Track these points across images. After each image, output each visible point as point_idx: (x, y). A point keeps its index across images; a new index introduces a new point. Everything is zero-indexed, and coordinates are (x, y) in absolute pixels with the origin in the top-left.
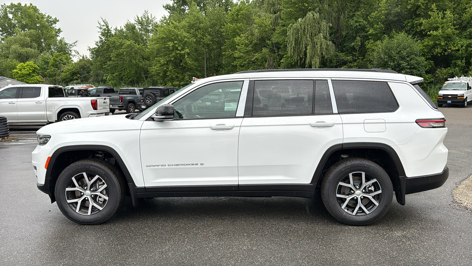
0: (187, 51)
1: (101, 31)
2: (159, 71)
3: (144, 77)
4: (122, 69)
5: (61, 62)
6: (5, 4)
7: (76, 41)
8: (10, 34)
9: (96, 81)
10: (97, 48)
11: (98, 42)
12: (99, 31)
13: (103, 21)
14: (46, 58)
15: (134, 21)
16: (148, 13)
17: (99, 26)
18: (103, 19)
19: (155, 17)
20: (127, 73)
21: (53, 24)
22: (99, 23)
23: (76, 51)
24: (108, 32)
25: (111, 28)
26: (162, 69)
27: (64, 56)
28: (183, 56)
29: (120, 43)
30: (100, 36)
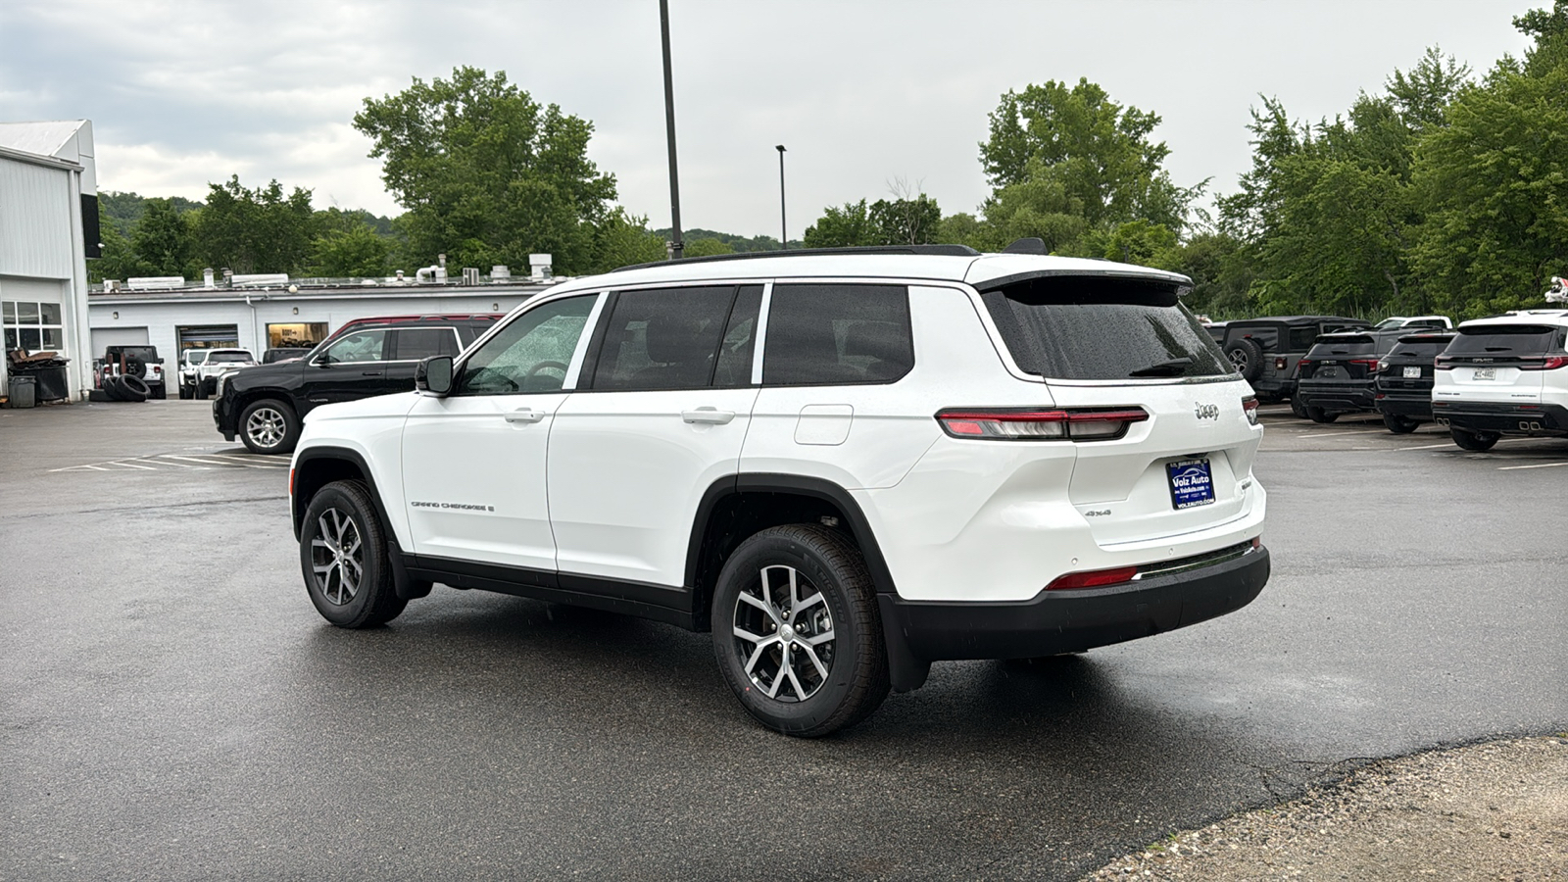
0: (1557, 178)
1: (1259, 139)
2: (1439, 261)
3: (1394, 284)
4: (1315, 261)
5: (1138, 249)
6: (1011, 92)
7: (1206, 181)
8: (1019, 177)
9: (1232, 303)
10: (1243, 195)
11: (1251, 177)
12: (1253, 141)
13: (1267, 105)
14: (1100, 240)
15: (1386, 90)
16: (1440, 54)
17: (1253, 122)
18: (1266, 100)
19: (1465, 66)
20: (1332, 274)
21: (1141, 132)
22: (1253, 113)
23: (1203, 210)
24: (1284, 140)
25: (1294, 126)
26: (1451, 251)
27: (1151, 230)
28: (1537, 198)
29: (1309, 171)
30: (1255, 154)
